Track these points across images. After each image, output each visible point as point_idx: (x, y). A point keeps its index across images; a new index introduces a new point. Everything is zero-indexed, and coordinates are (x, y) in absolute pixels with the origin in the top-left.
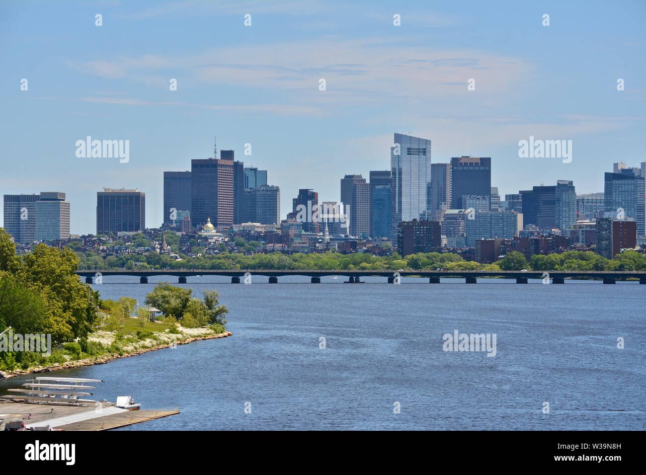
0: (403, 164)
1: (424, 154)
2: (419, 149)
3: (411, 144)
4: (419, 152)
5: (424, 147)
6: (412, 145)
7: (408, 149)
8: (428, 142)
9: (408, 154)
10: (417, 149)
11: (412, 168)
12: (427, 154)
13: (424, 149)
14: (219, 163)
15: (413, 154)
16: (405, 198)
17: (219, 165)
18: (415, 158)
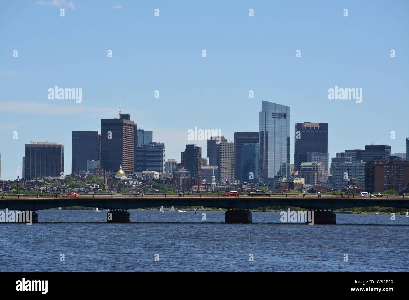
0: (269, 125)
1: (285, 118)
2: (281, 114)
3: (275, 109)
4: (281, 116)
5: (284, 112)
6: (276, 111)
7: (273, 113)
8: (288, 108)
9: (273, 117)
10: (280, 114)
11: (276, 129)
12: (287, 118)
13: (285, 114)
14: (124, 122)
15: (277, 118)
16: (271, 153)
17: (124, 124)
18: (278, 121)
